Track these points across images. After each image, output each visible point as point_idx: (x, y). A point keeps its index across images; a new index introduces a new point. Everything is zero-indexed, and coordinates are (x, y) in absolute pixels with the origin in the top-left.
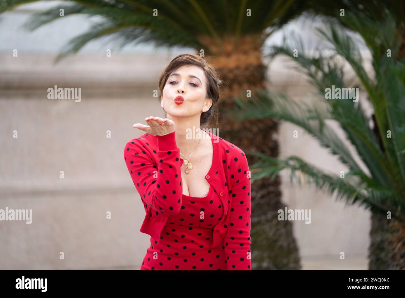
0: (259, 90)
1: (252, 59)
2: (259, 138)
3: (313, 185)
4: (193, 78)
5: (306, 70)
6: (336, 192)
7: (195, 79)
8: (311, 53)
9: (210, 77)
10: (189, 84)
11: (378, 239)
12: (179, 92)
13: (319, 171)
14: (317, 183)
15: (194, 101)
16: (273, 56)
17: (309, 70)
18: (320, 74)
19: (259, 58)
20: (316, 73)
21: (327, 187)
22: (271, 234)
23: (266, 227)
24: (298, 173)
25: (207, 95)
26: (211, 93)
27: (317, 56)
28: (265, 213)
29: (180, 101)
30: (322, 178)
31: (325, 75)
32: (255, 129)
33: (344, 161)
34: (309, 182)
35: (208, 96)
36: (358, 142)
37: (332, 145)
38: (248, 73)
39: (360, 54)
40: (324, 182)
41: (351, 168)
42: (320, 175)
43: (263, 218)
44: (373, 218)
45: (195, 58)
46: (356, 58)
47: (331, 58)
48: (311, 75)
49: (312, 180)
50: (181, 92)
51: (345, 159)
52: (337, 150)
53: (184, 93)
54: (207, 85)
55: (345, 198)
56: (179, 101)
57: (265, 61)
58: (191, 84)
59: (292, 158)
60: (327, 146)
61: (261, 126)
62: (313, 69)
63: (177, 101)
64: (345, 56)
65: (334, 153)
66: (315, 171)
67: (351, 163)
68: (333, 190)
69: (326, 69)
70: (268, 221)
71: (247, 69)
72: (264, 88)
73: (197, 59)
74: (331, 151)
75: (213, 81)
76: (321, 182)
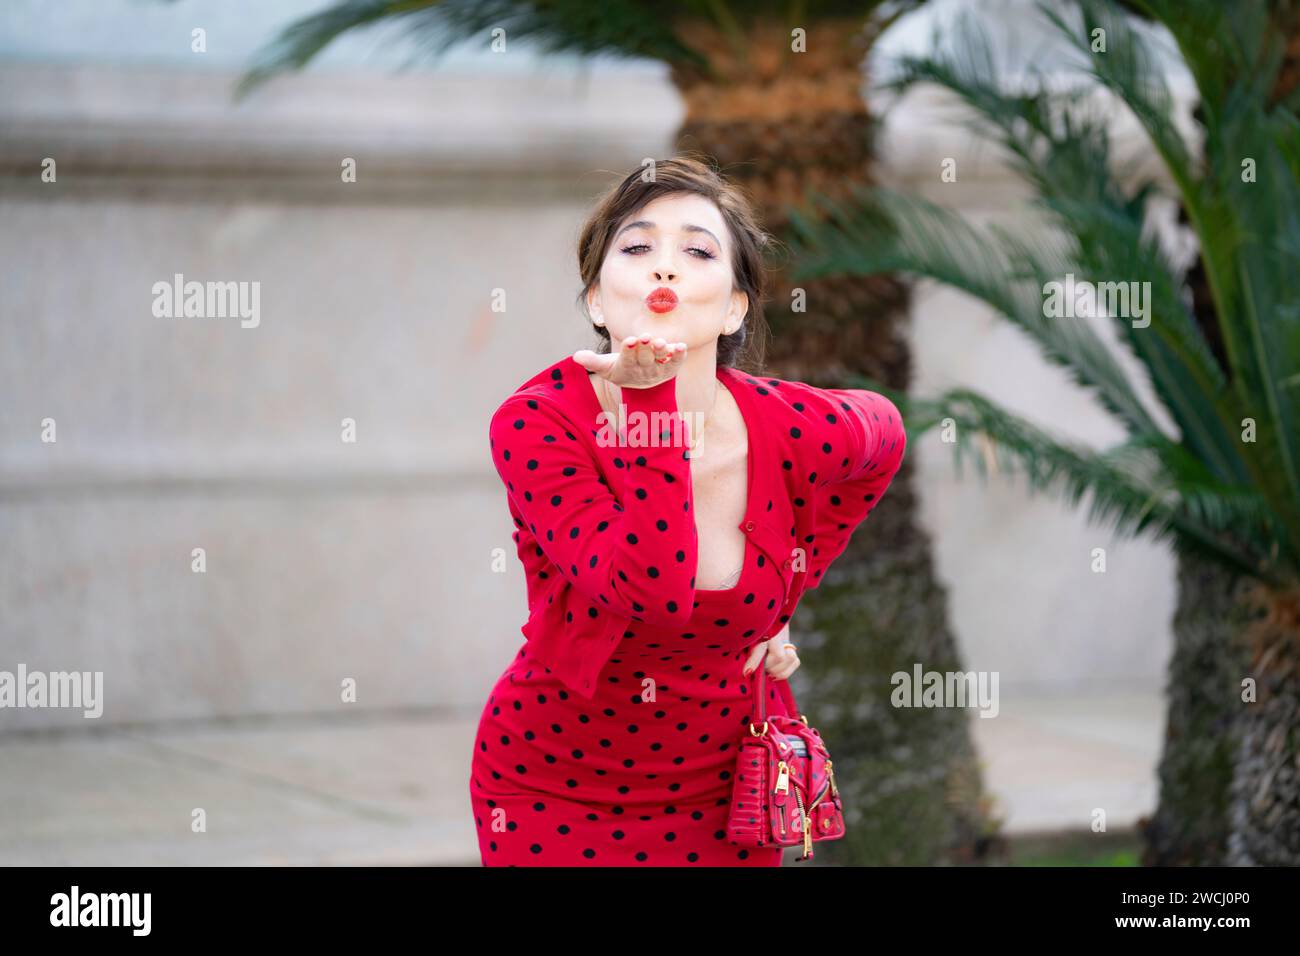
0: (854, 186)
1: (835, 96)
2: (854, 333)
3: (1022, 477)
4: (695, 233)
5: (997, 131)
6: (1089, 496)
7: (702, 234)
8: (1013, 81)
9: (740, 228)
10: (684, 251)
11: (1198, 638)
12: (659, 277)
13: (1038, 436)
14: (1034, 473)
15: (702, 301)
16: (901, 86)
17: (1009, 130)
18: (1041, 147)
19: (855, 94)
20: (1031, 139)
21: (1062, 481)
22: (882, 622)
23: (870, 601)
24: (979, 441)
25: (736, 282)
26: (746, 274)
27: (1032, 88)
28: (866, 559)
29: (665, 304)
30: (1048, 456)
31: (1058, 147)
32: (842, 306)
33: (1113, 408)
34: (1008, 469)
35: (737, 286)
36: (1153, 350)
37: (1076, 357)
38: (821, 138)
39: (1164, 87)
40: (1054, 467)
41: (1133, 428)
42: (1040, 447)
43: (860, 574)
44: (1183, 576)
45: (694, 171)
46: (1154, 96)
47: (1075, 97)
48: (1014, 146)
49: (1017, 460)
50: (665, 277)
51: (1115, 401)
52: (1091, 373)
53: (674, 280)
54: (733, 251)
55: (1114, 514)
56: (662, 303)
57: (877, 104)
58: (692, 252)
59: (960, 395)
60: (1063, 360)
61: (860, 296)
62: (1021, 128)
63: (658, 303)
64: (1122, 90)
65: (1084, 381)
66: (1026, 436)
67: (1134, 414)
68: (1079, 492)
69: (1059, 131)
70: (872, 581)
71: (819, 124)
72: (870, 182)
73: (698, 174)
74: (1074, 376)
75: (748, 236)
76: (1044, 467)
